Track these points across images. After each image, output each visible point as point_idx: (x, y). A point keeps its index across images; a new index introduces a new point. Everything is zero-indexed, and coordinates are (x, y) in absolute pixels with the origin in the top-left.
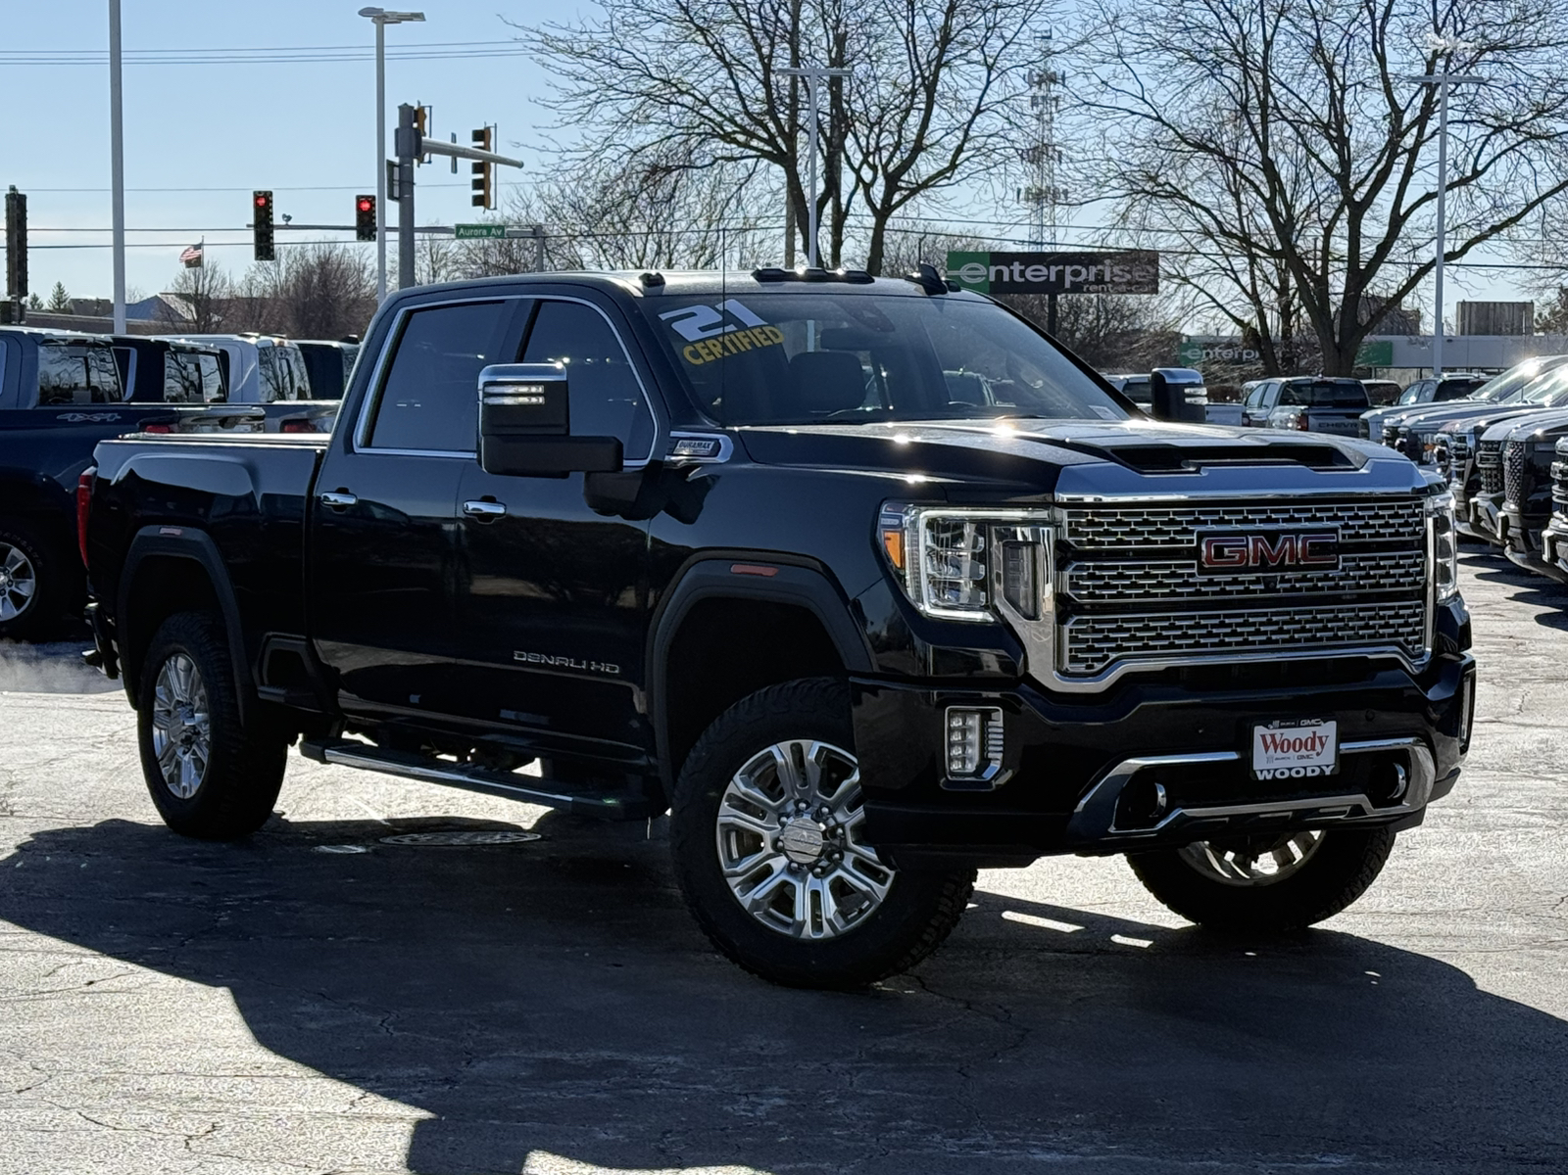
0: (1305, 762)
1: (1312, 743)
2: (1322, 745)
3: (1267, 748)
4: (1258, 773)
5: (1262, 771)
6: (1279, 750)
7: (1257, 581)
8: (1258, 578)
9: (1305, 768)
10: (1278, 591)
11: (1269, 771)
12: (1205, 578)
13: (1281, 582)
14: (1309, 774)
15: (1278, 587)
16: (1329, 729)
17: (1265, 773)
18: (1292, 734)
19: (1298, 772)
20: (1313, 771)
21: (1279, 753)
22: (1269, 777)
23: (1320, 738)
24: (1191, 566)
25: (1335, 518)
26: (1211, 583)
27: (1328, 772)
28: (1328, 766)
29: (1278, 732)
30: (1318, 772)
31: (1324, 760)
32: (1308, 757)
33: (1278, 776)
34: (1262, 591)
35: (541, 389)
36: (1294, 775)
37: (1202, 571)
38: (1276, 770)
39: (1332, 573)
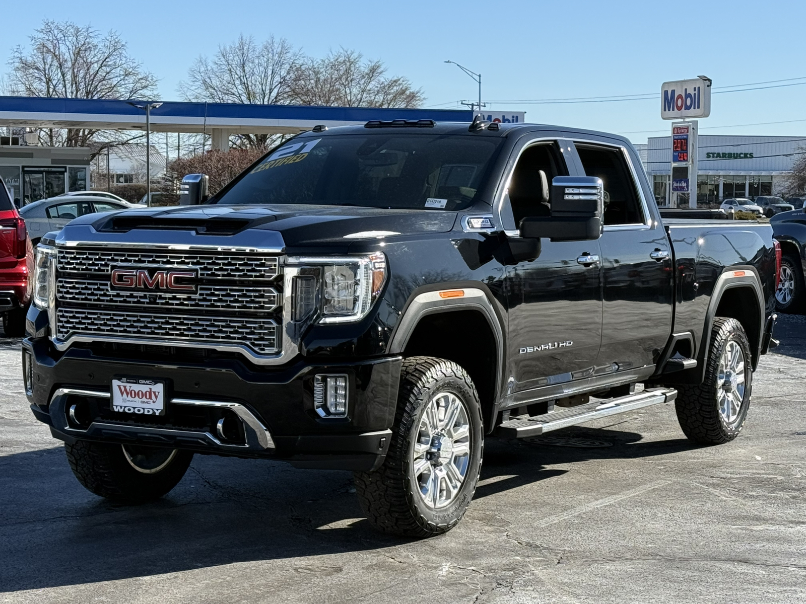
0: (144, 406)
1: (150, 394)
2: (156, 397)
3: (122, 394)
4: (115, 407)
5: (117, 406)
6: (129, 395)
7: (145, 297)
8: (145, 295)
9: (144, 409)
10: (158, 304)
11: (121, 407)
12: (115, 293)
13: (159, 299)
14: (146, 413)
15: (157, 301)
16: (159, 388)
17: (119, 408)
18: (136, 387)
19: (139, 411)
20: (148, 411)
21: (129, 398)
22: (121, 410)
23: (154, 393)
24: (107, 285)
25: (198, 263)
26: (118, 295)
27: (157, 413)
28: (157, 410)
29: (128, 385)
30: (151, 412)
31: (157, 406)
32: (147, 402)
33: (126, 410)
34: (148, 303)
35: (187, 187)
36: (137, 412)
37: (113, 288)
38: (125, 407)
39: (193, 296)
